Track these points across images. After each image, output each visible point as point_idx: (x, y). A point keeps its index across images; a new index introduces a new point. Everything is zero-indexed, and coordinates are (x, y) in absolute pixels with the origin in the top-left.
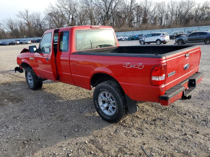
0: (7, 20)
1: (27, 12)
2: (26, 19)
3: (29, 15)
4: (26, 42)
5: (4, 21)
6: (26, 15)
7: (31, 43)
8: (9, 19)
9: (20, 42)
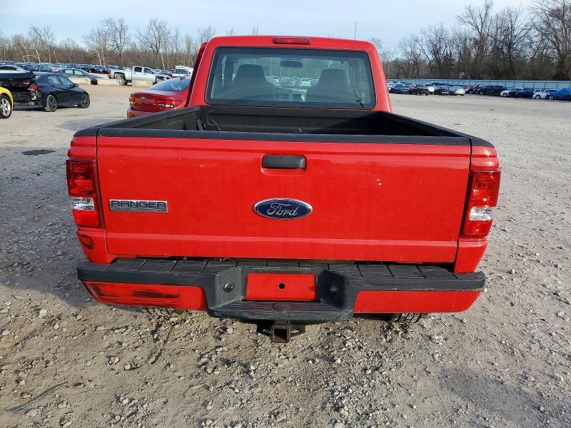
0: (433, 30)
1: (488, 7)
2: (480, 27)
3: (490, 16)
4: (452, 89)
5: (424, 33)
6: (483, 16)
7: (462, 95)
8: (438, 27)
9: (437, 88)
